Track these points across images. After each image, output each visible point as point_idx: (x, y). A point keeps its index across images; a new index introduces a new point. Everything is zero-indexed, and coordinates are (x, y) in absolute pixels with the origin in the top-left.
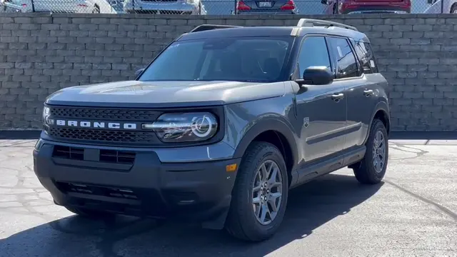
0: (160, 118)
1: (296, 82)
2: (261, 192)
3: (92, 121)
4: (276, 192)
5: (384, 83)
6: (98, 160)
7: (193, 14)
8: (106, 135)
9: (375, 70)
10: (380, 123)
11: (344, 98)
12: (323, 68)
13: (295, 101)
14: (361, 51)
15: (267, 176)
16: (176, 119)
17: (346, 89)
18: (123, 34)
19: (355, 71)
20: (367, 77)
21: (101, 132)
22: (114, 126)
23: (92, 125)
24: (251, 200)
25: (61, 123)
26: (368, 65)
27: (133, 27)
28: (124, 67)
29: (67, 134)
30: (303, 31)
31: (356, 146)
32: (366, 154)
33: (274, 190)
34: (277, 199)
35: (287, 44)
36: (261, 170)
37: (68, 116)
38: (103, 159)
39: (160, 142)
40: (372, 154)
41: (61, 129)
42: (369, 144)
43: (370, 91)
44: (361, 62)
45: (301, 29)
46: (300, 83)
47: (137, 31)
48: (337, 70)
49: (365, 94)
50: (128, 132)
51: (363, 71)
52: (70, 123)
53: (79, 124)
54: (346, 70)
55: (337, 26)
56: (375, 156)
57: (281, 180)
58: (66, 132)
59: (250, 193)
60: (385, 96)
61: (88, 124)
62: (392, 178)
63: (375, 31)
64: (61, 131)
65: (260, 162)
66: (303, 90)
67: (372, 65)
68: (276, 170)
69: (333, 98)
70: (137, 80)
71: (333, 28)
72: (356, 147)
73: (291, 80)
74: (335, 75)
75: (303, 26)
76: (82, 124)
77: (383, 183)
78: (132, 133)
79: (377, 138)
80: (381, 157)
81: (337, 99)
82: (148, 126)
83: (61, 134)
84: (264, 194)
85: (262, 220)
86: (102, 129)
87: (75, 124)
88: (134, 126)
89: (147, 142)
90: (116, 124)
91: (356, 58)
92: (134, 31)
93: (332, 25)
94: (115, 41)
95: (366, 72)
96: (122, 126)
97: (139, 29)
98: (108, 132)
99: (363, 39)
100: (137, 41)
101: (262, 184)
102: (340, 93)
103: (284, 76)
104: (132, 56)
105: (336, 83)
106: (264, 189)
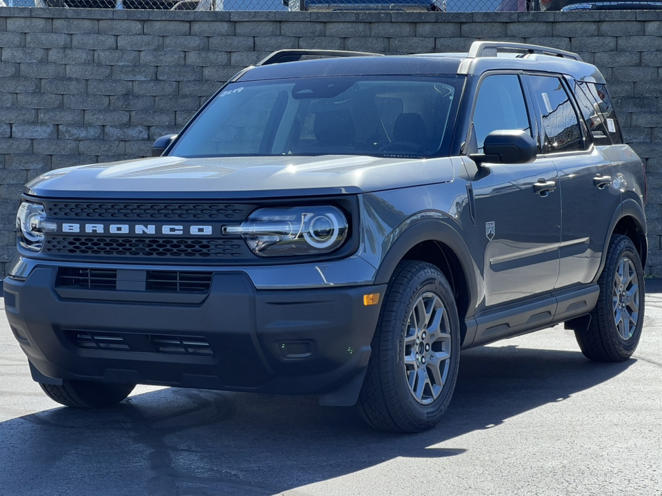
0: (252, 216)
1: (471, 157)
2: (417, 348)
3: (132, 223)
4: (440, 350)
5: (635, 164)
6: (144, 289)
7: (200, 9)
8: (158, 245)
9: (617, 138)
10: (626, 242)
11: (557, 191)
12: (517, 132)
13: (470, 191)
14: (589, 99)
15: (427, 322)
16: (277, 218)
17: (560, 174)
18: (39, 54)
19: (576, 138)
20: (601, 151)
21: (147, 241)
22: (172, 230)
23: (132, 229)
24: (402, 359)
25: (71, 228)
26: (602, 127)
27: (62, 39)
28: (42, 132)
29: (83, 247)
30: (480, 64)
31: (579, 284)
32: (600, 300)
33: (437, 346)
34: (443, 363)
35: (452, 90)
36: (416, 309)
37: (84, 216)
38: (150, 287)
39: (253, 257)
40: (612, 303)
41: (71, 239)
42: (605, 281)
43: (605, 177)
44: (590, 123)
45: (476, 61)
46: (478, 160)
47: (71, 48)
48: (543, 138)
49: (596, 182)
50: (197, 239)
51: (591, 140)
52: (89, 228)
53: (106, 229)
54: (558, 138)
55: (540, 52)
56: (617, 306)
57: (448, 329)
58: (81, 243)
59: (401, 346)
60: (636, 189)
61: (125, 229)
62: (653, 354)
63: (623, 51)
64: (71, 243)
65: (415, 293)
66: (483, 173)
67: (611, 127)
68: (441, 311)
69: (535, 189)
70: (166, 155)
71: (533, 57)
72: (578, 286)
73: (461, 154)
74: (539, 147)
75: (479, 55)
76: (113, 229)
77: (634, 361)
78: (205, 242)
79: (621, 271)
80: (628, 308)
81: (544, 191)
82: (231, 229)
83: (71, 247)
84: (421, 352)
85: (418, 396)
86: (150, 236)
87: (100, 228)
88: (208, 230)
89: (230, 257)
90: (176, 227)
91: (578, 113)
92: (65, 48)
93: (531, 51)
94: (18, 70)
95: (599, 142)
96: (186, 230)
97: (75, 43)
98: (161, 241)
99: (593, 76)
100: (71, 71)
101: (418, 334)
102: (550, 180)
103: (450, 147)
104: (61, 107)
105: (541, 161)
106: (421, 344)
